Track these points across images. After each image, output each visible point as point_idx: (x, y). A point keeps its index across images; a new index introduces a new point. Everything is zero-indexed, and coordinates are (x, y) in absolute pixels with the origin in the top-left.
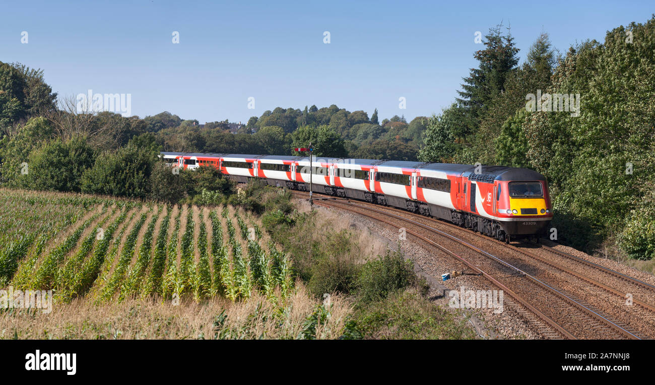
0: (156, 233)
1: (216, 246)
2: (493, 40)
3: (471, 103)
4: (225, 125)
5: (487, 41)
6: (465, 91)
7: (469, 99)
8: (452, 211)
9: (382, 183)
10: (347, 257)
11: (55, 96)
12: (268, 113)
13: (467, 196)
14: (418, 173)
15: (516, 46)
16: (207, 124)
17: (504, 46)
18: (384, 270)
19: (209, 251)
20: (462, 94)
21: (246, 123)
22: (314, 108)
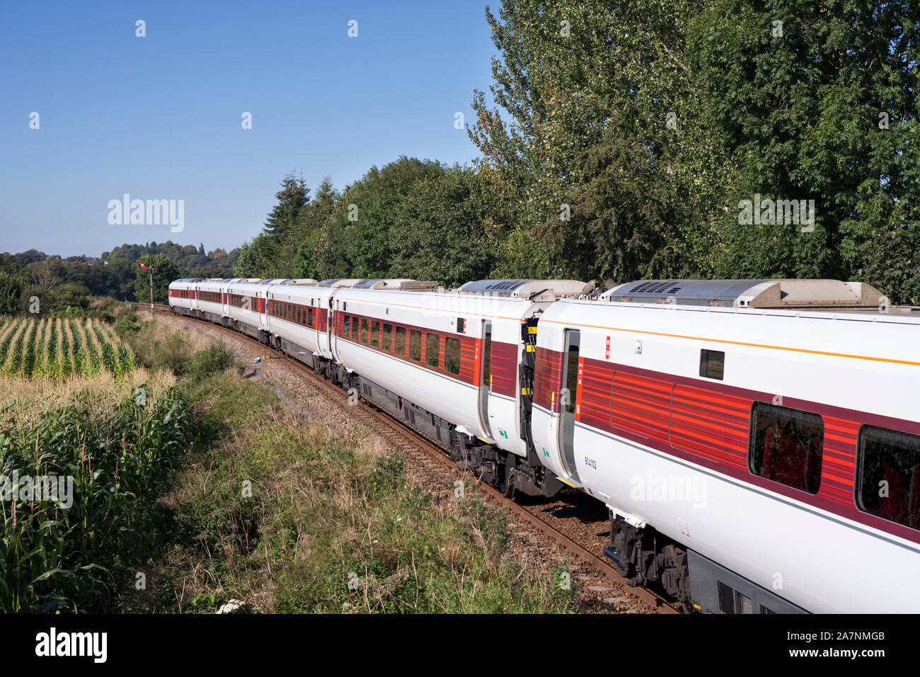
0: (26, 340)
1: (76, 347)
2: (290, 183)
3: (274, 232)
4: (82, 259)
5: (284, 184)
6: (269, 223)
7: (273, 229)
10: (182, 351)
12: (117, 249)
15: (308, 187)
16: (68, 258)
17: (298, 187)
18: (210, 356)
19: (70, 350)
20: (267, 225)
21: (100, 257)
22: (154, 244)
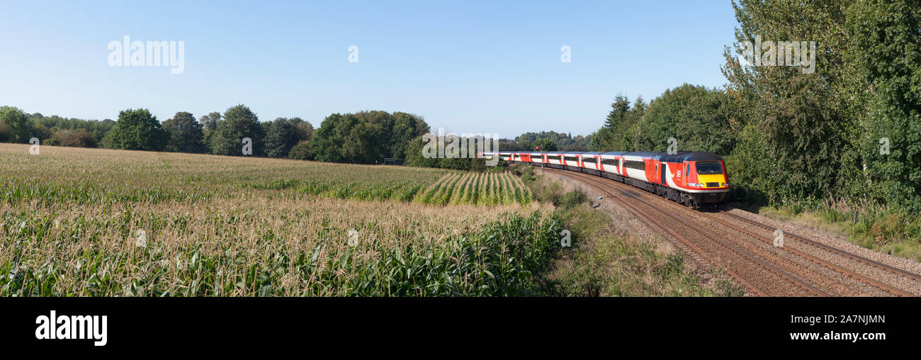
0: (474, 184)
1: (501, 189)
2: (619, 98)
3: (610, 126)
5: (616, 99)
6: (607, 121)
7: (609, 124)
8: (646, 183)
9: (604, 165)
10: (558, 192)
11: (429, 128)
12: (523, 135)
13: (658, 172)
14: (624, 158)
15: (629, 100)
17: (624, 100)
18: (574, 195)
19: (498, 191)
21: (514, 139)
